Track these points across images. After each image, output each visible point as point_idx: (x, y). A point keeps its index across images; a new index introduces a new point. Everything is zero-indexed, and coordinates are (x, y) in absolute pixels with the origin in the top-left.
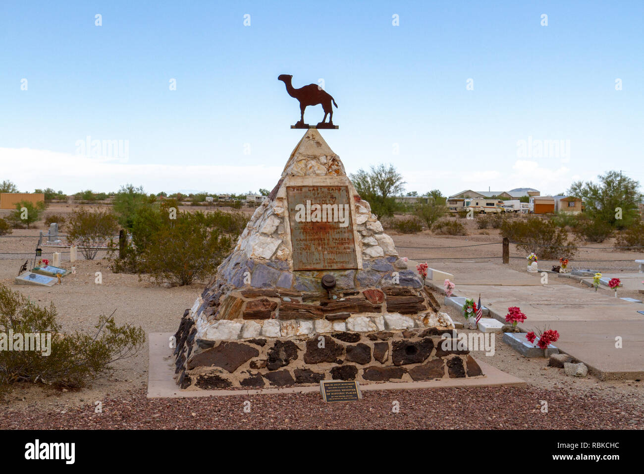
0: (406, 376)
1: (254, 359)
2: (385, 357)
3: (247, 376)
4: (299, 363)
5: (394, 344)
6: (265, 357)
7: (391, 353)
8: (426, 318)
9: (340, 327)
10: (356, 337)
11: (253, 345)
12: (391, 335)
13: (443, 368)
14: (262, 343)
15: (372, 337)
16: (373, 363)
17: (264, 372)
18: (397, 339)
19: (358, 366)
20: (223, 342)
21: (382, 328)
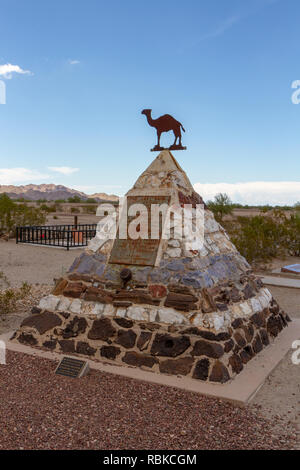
0: (156, 367)
1: (57, 327)
2: (145, 345)
3: (48, 339)
4: (83, 337)
5: (157, 335)
6: (63, 327)
7: (151, 343)
8: (193, 317)
9: (121, 313)
10: (130, 323)
11: (61, 317)
12: (158, 327)
13: (191, 367)
14: (66, 316)
15: (143, 327)
16: (135, 349)
17: (61, 338)
18: (160, 332)
19: (122, 348)
20: (46, 311)
21: (152, 320)
